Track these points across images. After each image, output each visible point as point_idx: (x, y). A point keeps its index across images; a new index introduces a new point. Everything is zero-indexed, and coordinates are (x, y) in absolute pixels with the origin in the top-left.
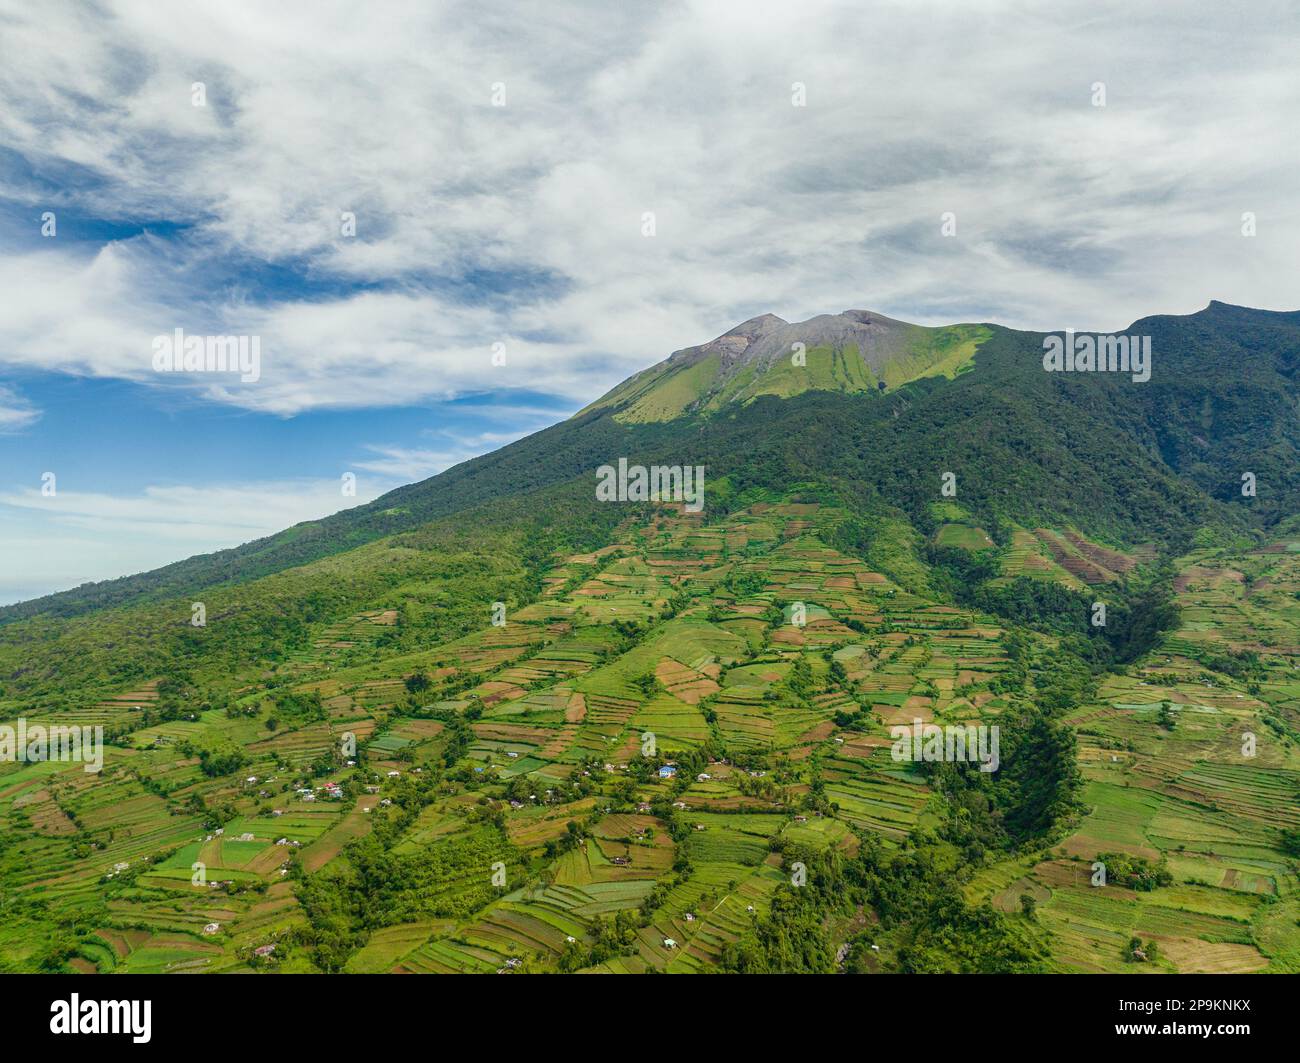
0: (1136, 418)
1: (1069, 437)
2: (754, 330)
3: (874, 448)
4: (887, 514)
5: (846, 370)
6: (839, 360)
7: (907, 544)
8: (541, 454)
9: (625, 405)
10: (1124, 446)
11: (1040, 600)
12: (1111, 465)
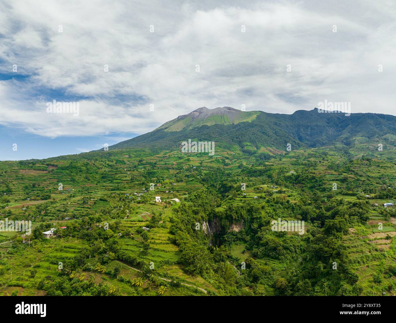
0: (293, 131)
1: (275, 132)
2: (200, 111)
3: (231, 134)
4: (234, 144)
5: (224, 120)
6: (223, 118)
8: (145, 138)
9: (167, 128)
10: (287, 134)
12: (284, 138)
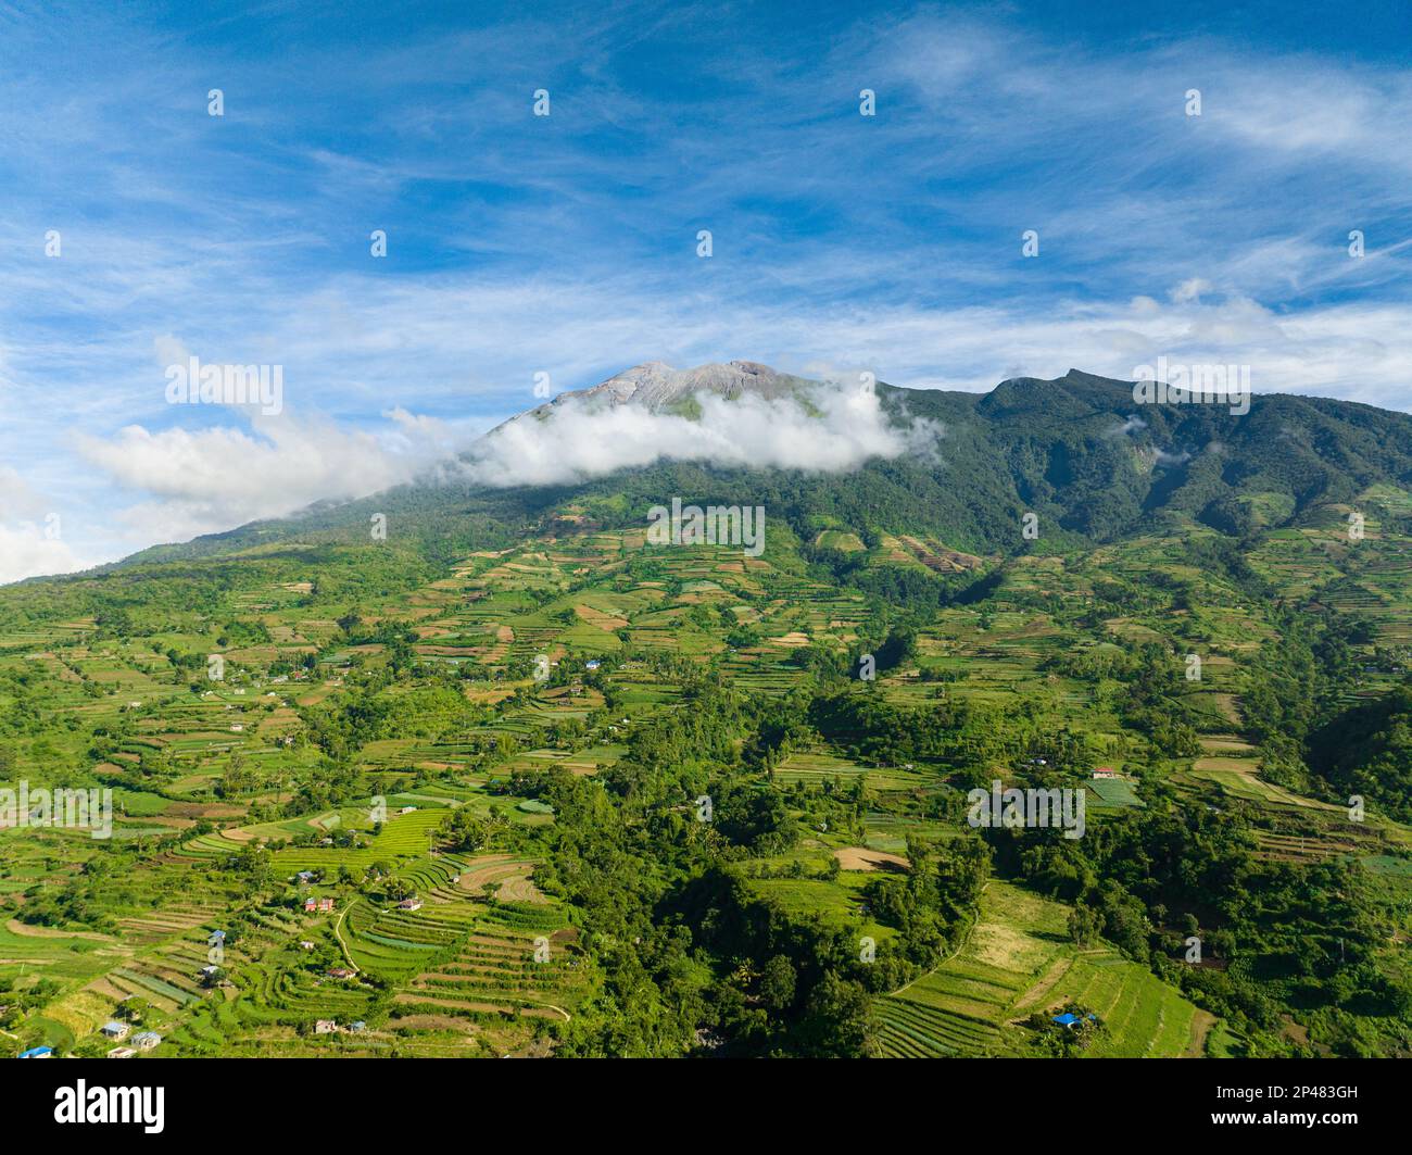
0: (997, 463)
2: (642, 376)
7: (790, 547)
11: (902, 584)
